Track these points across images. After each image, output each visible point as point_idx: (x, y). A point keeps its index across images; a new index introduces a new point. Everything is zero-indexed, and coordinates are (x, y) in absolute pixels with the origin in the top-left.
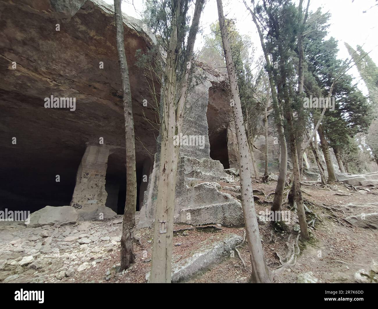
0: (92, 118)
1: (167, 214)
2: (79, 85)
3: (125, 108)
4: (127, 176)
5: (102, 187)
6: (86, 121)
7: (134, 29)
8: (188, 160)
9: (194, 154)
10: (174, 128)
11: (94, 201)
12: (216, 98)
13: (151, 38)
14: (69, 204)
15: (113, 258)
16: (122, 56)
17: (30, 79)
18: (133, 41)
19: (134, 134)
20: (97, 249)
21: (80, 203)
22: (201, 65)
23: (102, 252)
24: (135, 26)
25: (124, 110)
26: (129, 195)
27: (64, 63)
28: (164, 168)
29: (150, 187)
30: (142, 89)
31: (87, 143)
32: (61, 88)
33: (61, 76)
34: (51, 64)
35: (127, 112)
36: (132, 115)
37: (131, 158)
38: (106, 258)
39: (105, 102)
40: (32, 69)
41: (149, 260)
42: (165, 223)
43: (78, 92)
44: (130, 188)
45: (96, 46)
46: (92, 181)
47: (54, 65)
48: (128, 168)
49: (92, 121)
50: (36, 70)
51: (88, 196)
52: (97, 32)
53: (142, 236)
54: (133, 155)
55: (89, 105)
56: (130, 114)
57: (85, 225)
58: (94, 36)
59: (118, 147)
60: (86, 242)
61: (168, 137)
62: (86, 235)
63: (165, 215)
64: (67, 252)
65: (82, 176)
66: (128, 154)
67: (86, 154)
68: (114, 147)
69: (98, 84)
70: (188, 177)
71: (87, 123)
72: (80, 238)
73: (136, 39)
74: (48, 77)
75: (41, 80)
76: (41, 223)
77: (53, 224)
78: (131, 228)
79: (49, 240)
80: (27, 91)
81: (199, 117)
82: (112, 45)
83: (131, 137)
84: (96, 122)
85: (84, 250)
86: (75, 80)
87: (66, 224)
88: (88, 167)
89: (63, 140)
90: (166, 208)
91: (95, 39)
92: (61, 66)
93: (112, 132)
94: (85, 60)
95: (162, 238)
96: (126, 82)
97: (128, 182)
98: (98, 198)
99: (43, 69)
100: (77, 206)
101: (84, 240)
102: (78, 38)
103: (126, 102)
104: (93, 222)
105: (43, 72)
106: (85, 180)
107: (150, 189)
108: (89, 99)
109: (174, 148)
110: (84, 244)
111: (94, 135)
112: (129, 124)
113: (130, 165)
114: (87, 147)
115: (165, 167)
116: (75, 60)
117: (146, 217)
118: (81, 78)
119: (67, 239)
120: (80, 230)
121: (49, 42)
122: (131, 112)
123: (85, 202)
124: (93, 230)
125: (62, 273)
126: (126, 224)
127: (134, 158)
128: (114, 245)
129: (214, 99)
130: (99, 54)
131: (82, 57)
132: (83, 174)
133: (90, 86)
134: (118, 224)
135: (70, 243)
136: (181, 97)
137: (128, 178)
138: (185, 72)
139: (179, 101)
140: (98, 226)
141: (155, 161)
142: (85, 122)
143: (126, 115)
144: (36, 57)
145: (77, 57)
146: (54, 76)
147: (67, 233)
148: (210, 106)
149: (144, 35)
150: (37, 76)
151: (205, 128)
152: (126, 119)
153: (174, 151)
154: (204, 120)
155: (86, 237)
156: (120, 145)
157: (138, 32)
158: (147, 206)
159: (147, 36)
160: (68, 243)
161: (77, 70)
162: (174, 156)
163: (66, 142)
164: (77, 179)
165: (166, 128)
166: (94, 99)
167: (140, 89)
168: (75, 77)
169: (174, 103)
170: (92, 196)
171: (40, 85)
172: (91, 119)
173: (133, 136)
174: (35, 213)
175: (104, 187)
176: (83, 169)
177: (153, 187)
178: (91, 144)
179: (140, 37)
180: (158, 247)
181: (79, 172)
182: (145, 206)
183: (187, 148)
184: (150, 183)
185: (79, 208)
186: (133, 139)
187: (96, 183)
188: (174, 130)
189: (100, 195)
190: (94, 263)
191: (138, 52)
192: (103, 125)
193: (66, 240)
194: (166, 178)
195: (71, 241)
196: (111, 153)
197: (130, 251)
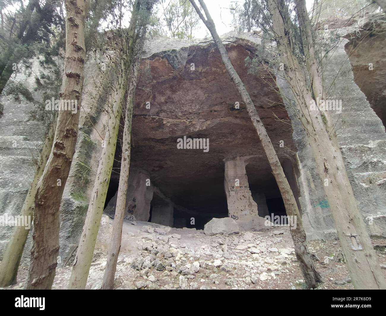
0: (221, 137)
1: (354, 224)
2: (204, 114)
3: (252, 118)
4: (278, 184)
5: (249, 197)
6: (217, 141)
7: (229, 42)
8: (350, 149)
9: (357, 139)
10: (320, 117)
11: (247, 212)
12: (361, 52)
13: (248, 39)
14: (227, 216)
15: (292, 272)
16: (232, 73)
17: (175, 125)
18: (232, 54)
19: (270, 140)
20: (268, 260)
21: (236, 215)
22: (319, 27)
23: (275, 263)
24: (230, 39)
25: (252, 120)
26: (287, 204)
27: (190, 103)
28: (326, 168)
29: (304, 192)
30: (256, 92)
31: (224, 160)
32: (194, 123)
33: (191, 113)
34: (183, 108)
35: (255, 121)
36: (261, 121)
37: (276, 165)
38: (283, 271)
39: (227, 119)
40: (174, 117)
41: (342, 283)
42: (355, 237)
43: (205, 120)
44: (287, 197)
45: (205, 77)
46: (239, 193)
47: (185, 108)
48: (276, 176)
49: (222, 140)
50: (176, 117)
51: (240, 208)
52: (203, 66)
53: (317, 250)
54: (276, 161)
55: (215, 127)
56: (258, 121)
57: (249, 235)
58: (202, 70)
59: (251, 156)
60: (256, 252)
61: (315, 131)
62: (253, 245)
63: (351, 226)
64: (244, 260)
65: (230, 190)
66: (271, 161)
67: (226, 170)
68: (248, 157)
69: (217, 107)
70: (359, 172)
71: (219, 143)
72: (249, 248)
73: (234, 50)
74: (184, 118)
75: (181, 122)
76: (214, 232)
77: (223, 234)
78: (303, 241)
79: (225, 247)
80: (176, 134)
81: (343, 90)
82: (217, 68)
83: (268, 143)
84: (225, 139)
85: (257, 259)
86: (200, 112)
87: (232, 234)
88: (231, 181)
89: (206, 162)
90: (348, 217)
91: (204, 72)
92: (189, 106)
93: (241, 144)
94: (202, 93)
95: (360, 257)
96: (244, 93)
97: (282, 191)
98: (250, 209)
99: (180, 114)
100: (234, 217)
101: (254, 250)
102: (192, 79)
103: (252, 112)
104: (254, 232)
105: (180, 116)
106: (232, 193)
107: (305, 194)
108: (214, 122)
109: (330, 141)
110: (254, 253)
111: (227, 151)
112: (261, 131)
113: (278, 172)
114: (225, 163)
115: (326, 166)
116: (195, 96)
117: (312, 227)
118: (203, 108)
119: (239, 247)
120: (246, 240)
121: (177, 93)
122: (259, 119)
123: (240, 213)
124: (257, 240)
125: (248, 280)
126: (295, 235)
127: (279, 164)
128: (286, 258)
129: (358, 56)
130: (209, 82)
131: (200, 92)
132: (230, 188)
133: (211, 111)
134: (279, 234)
135: (243, 252)
136: (313, 78)
137: (281, 186)
138: (308, 48)
139: (312, 85)
140: (260, 236)
141: (299, 162)
142: (217, 143)
143: (255, 124)
144: (174, 109)
145: (196, 93)
146: (187, 116)
147: (236, 242)
148: (356, 69)
149: (241, 42)
150: (178, 120)
151: (361, 99)
152: (257, 128)
153: (330, 145)
154: (353, 90)
155: (254, 247)
156: (252, 154)
157: (234, 42)
158: (309, 215)
159: (243, 40)
160: (241, 251)
161: (199, 103)
162: (334, 150)
163: (209, 164)
164: (227, 193)
165: (308, 122)
166: (217, 121)
167: (254, 93)
168: (199, 109)
169: (307, 90)
170: (243, 207)
171: (181, 126)
172: (221, 139)
173: (270, 142)
174: (207, 224)
175: (251, 198)
176: (229, 183)
177: (308, 192)
178: (227, 160)
179: (237, 46)
180: (357, 268)
181: (226, 187)
182: (305, 214)
183: (340, 136)
184: (303, 187)
185: (237, 219)
186: (271, 145)
187: (243, 194)
188: (320, 119)
189: (250, 205)
190: (273, 274)
191: (247, 61)
192: (232, 140)
193: (239, 249)
194: (333, 180)
195: (243, 250)
196: (247, 164)
197: (311, 268)
